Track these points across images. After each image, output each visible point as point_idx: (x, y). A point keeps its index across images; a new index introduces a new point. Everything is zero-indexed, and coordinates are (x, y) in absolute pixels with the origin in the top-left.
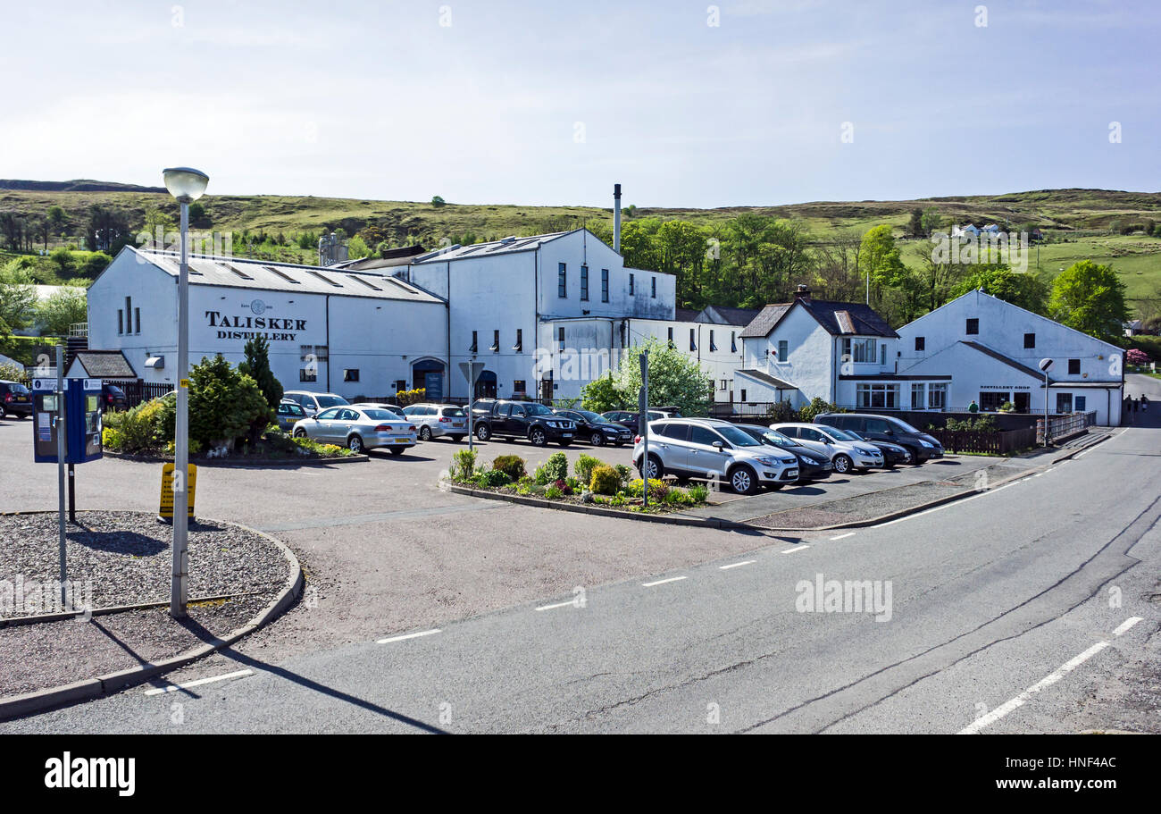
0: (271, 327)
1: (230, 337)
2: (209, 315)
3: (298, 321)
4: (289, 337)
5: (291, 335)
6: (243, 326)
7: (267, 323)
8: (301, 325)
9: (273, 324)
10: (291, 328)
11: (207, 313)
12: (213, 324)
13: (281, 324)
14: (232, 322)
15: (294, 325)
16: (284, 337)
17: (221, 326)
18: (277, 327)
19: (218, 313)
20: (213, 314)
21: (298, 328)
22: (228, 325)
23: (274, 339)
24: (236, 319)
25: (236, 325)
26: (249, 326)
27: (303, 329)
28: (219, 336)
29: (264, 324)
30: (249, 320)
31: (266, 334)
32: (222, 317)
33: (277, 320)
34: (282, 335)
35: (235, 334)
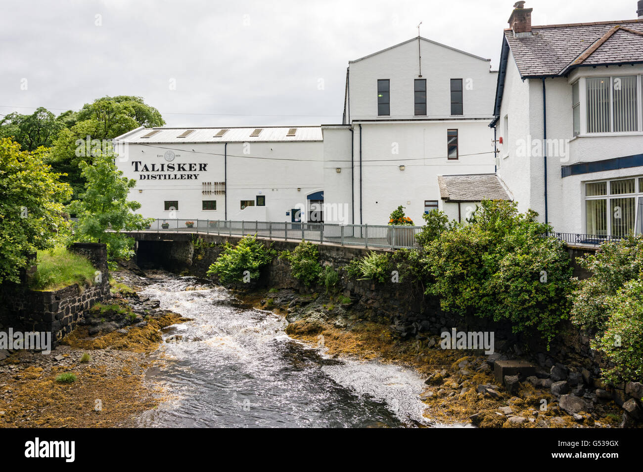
0: (179, 170)
1: (148, 178)
2: (134, 163)
3: (201, 165)
4: (193, 177)
5: (195, 175)
6: (158, 170)
7: (176, 167)
8: (203, 167)
9: (181, 168)
10: (195, 170)
12: (137, 170)
13: (187, 167)
14: (150, 168)
15: (198, 167)
16: (189, 177)
17: (142, 171)
18: (184, 170)
19: (140, 162)
20: (136, 163)
21: (201, 170)
22: (147, 170)
23: (182, 178)
24: (153, 165)
25: (153, 170)
26: (163, 170)
27: (205, 170)
28: (141, 178)
29: (173, 168)
30: (163, 165)
31: (175, 175)
32: (143, 165)
33: (184, 164)
34: (188, 175)
35: (152, 176)
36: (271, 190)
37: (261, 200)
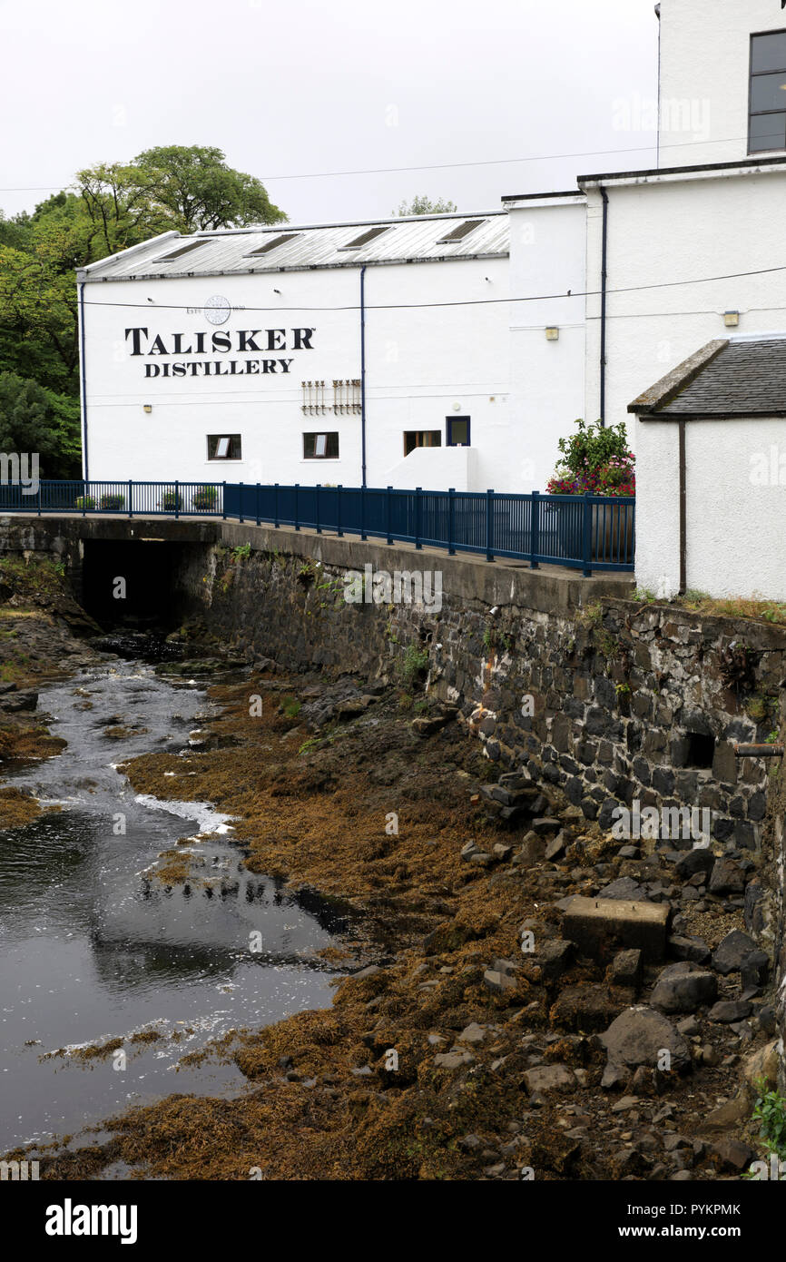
0: (242, 348)
1: (166, 374)
2: (131, 334)
3: (297, 332)
4: (279, 367)
5: (282, 362)
6: (189, 351)
7: (235, 340)
8: (303, 339)
9: (246, 343)
10: (283, 347)
11: (127, 331)
12: (137, 351)
13: (261, 341)
14: (169, 345)
15: (289, 339)
16: (269, 367)
17: (151, 353)
18: (255, 348)
19: (145, 330)
20: (136, 332)
21: (297, 346)
22: (163, 351)
23: (249, 372)
24: (178, 338)
25: (178, 350)
26: (201, 350)
27: (308, 346)
28: (148, 375)
29: (227, 344)
30: (201, 337)
31: (233, 364)
32: (152, 338)
33: (255, 332)
34: (265, 362)
35: (174, 368)
36: (488, 397)
37: (459, 430)
